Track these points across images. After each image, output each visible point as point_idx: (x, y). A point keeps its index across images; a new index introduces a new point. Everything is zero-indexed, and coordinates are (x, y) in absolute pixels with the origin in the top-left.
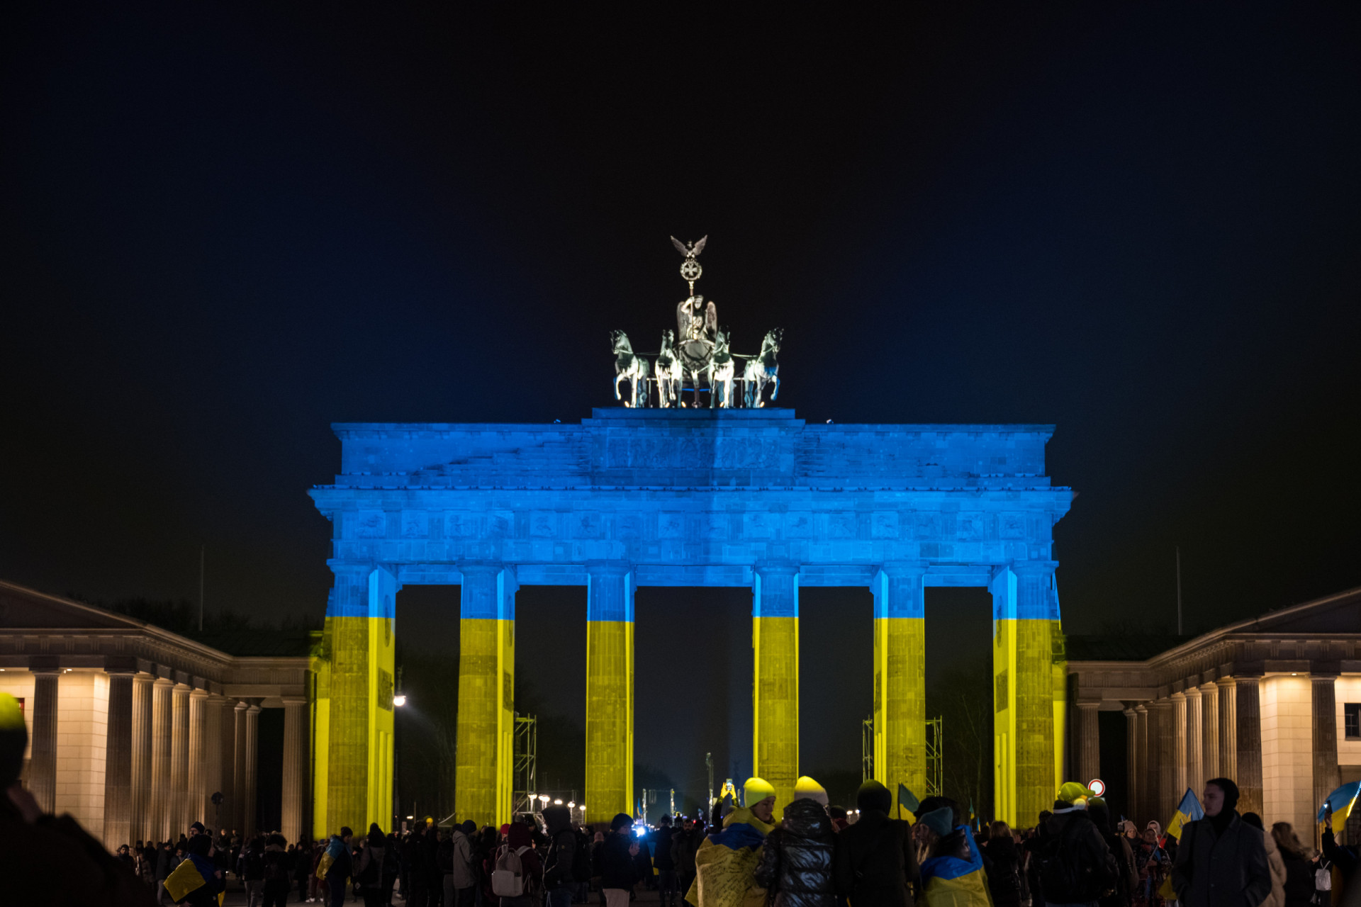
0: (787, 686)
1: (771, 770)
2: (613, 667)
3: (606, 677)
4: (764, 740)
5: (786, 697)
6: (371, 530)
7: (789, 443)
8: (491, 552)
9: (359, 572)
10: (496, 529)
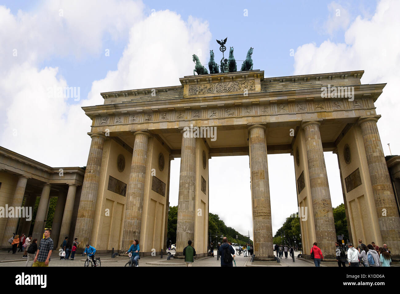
0: (264, 174)
1: (259, 211)
2: (189, 168)
3: (185, 172)
4: (255, 198)
5: (264, 178)
6: (104, 121)
7: (258, 81)
8: (145, 127)
9: (98, 137)
10: (147, 118)
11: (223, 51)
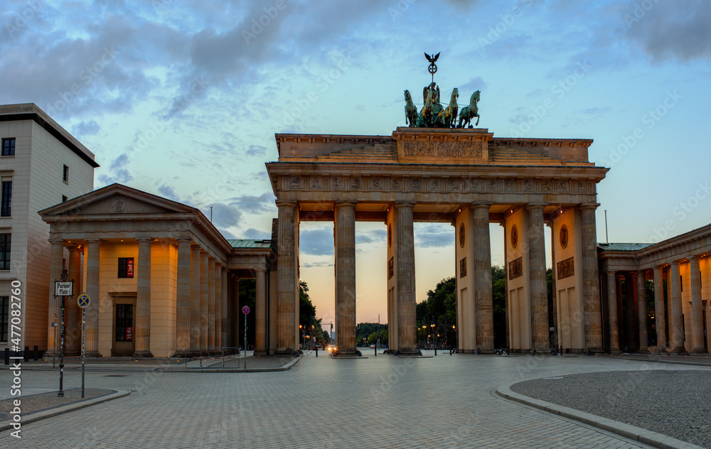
0: (488, 263)
6: (296, 184)
7: (485, 145)
8: (352, 196)
9: (290, 206)
10: (354, 185)
11: (433, 73)
